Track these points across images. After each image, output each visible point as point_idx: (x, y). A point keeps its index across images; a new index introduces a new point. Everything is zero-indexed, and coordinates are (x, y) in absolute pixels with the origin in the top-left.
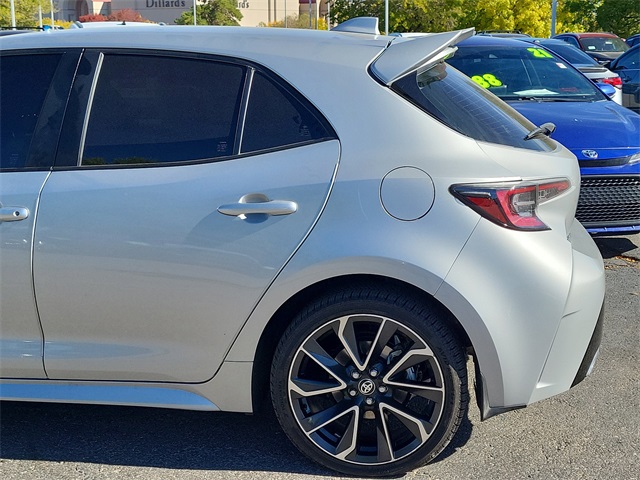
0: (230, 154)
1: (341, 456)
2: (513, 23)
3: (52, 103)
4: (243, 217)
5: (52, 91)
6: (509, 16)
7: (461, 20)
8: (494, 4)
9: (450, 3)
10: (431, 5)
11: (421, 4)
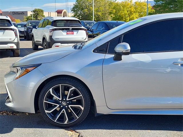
2: (129, 19)
6: (128, 17)
7: (114, 18)
8: (123, 13)
9: (110, 13)
10: (102, 14)
11: (99, 14)
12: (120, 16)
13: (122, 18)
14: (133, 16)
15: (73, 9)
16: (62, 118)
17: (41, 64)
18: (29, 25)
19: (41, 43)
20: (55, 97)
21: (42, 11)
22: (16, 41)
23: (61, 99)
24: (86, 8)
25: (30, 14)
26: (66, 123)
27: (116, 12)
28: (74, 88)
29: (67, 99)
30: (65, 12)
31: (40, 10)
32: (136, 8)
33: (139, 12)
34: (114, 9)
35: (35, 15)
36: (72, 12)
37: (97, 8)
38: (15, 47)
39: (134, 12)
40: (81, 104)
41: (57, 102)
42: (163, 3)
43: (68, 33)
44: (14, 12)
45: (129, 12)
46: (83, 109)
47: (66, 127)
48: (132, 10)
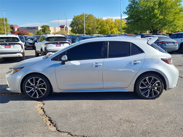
0: (129, 55)
1: (147, 97)
3: (103, 49)
4: (133, 64)
5: (102, 47)
6: (109, 30)
7: (100, 31)
8: (106, 28)
9: (97, 28)
10: (92, 28)
11: (90, 28)
12: (104, 30)
13: (106, 31)
14: (113, 30)
15: (70, 25)
16: (35, 95)
17: (24, 67)
18: (36, 39)
19: (40, 52)
20: (32, 84)
21: (48, 27)
22: (22, 51)
23: (34, 85)
24: (80, 24)
25: (40, 28)
26: (37, 97)
27: (101, 27)
28: (41, 79)
29: (38, 85)
30: (66, 27)
31: (47, 26)
32: (115, 24)
33: (118, 27)
34: (100, 25)
35: (43, 29)
36: (70, 27)
37: (88, 25)
38: (21, 55)
39: (114, 27)
40: (45, 88)
41: (32, 87)
42: (133, 21)
43: (57, 45)
44: (28, 27)
45: (110, 27)
46: (46, 90)
47: (38, 100)
48: (113, 26)
